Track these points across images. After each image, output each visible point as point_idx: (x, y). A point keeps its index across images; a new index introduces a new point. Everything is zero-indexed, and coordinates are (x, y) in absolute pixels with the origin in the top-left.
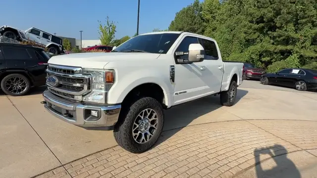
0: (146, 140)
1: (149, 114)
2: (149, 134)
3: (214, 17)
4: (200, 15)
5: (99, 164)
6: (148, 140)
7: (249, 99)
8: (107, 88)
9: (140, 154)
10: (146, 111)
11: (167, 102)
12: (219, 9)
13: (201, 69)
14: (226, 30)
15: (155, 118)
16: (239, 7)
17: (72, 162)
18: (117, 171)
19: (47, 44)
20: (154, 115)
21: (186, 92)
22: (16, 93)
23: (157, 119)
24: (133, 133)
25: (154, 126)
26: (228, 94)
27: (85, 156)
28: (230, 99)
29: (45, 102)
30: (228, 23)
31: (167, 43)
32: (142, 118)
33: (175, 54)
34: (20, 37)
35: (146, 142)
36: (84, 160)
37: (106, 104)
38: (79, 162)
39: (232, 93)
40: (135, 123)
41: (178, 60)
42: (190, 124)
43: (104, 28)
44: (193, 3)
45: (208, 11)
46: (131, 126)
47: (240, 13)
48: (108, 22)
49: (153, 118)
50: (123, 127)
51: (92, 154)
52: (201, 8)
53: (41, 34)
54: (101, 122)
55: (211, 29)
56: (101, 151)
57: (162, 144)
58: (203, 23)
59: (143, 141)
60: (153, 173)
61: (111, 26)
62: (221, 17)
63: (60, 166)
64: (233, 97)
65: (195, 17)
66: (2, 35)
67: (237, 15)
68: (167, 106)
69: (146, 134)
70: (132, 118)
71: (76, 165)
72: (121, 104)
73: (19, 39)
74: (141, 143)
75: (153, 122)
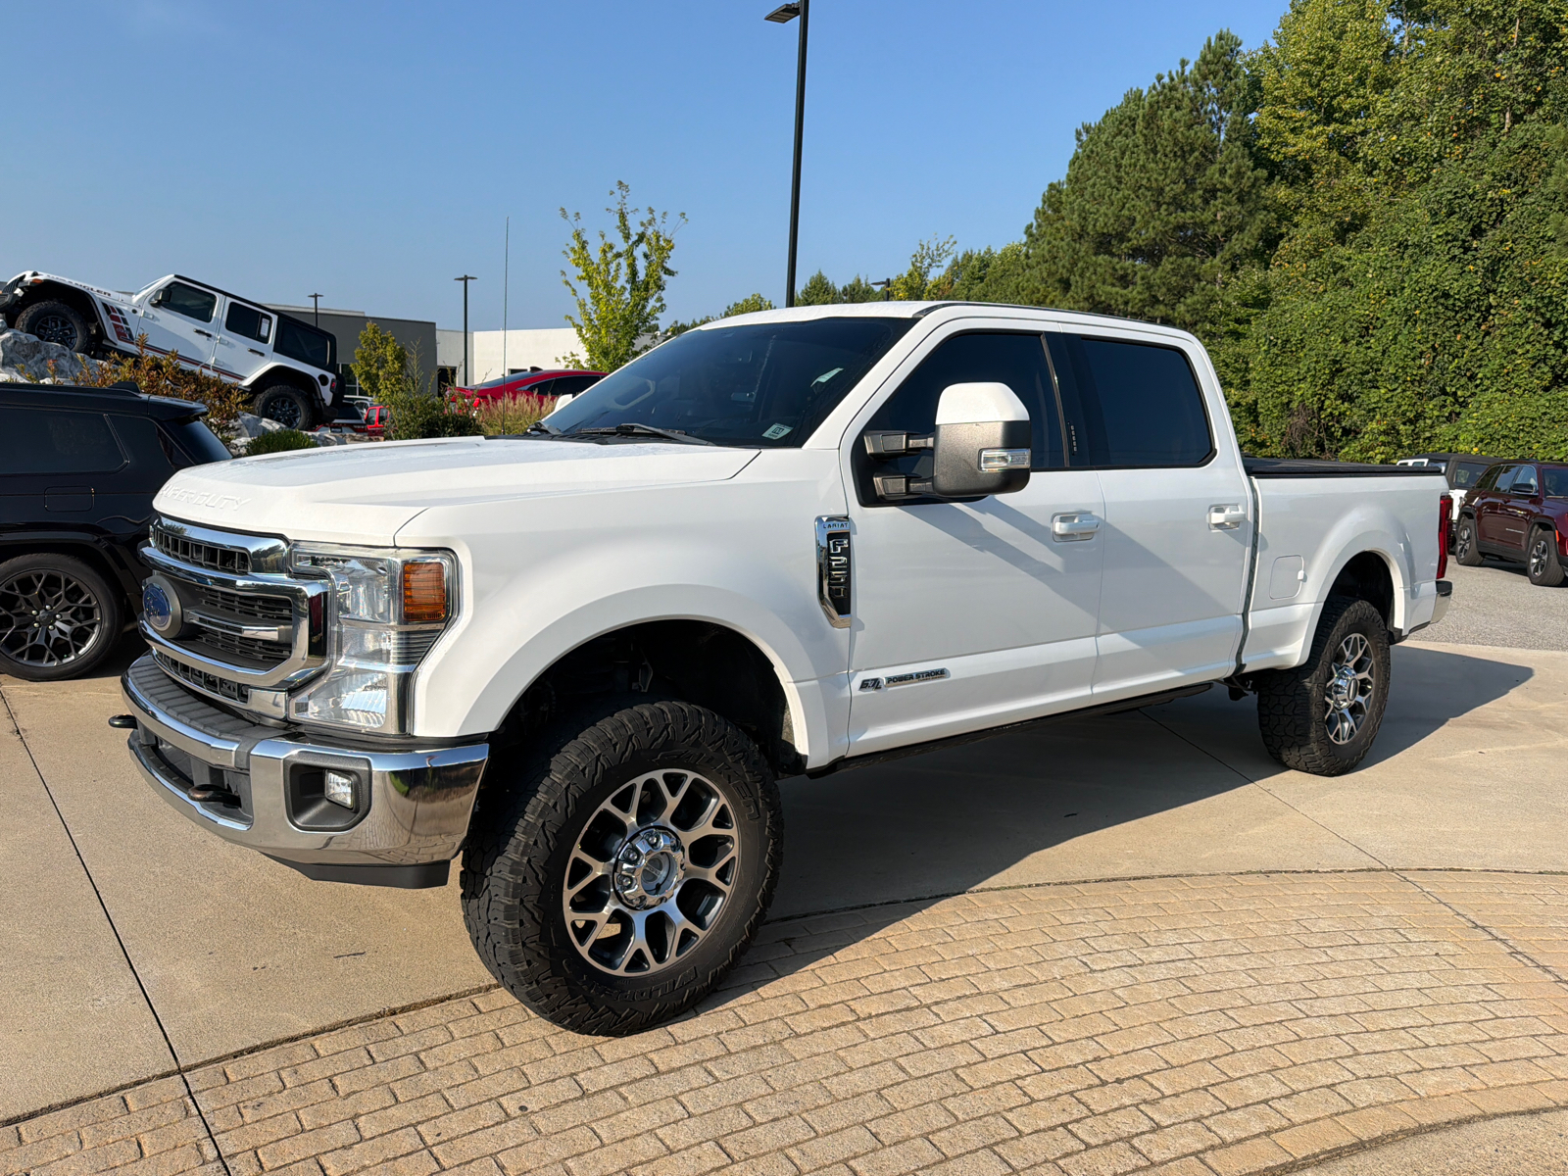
0: (660, 958)
1: (673, 802)
2: (680, 921)
3: (1343, 146)
4: (1248, 139)
5: (373, 1078)
6: (671, 958)
7: (1507, 726)
8: (413, 652)
9: (618, 1041)
10: (650, 785)
11: (803, 736)
12: (1382, 84)
13: (1059, 527)
14: (1436, 232)
15: (716, 824)
16: (1530, 62)
17: (236, 1055)
18: (454, 1125)
19: (251, 367)
20: (714, 805)
21: (940, 673)
22: (45, 664)
23: (733, 832)
24: (567, 908)
25: (711, 875)
26: (1307, 692)
27: (310, 1028)
28: (1331, 723)
29: (129, 722)
30: (1450, 177)
31: (824, 379)
32: (631, 820)
33: (858, 445)
34: (102, 332)
35: (654, 966)
36: (301, 1050)
37: (406, 741)
38: (266, 1061)
39: (1346, 683)
40: (577, 852)
41: (877, 480)
42: (995, 881)
43: (595, 255)
44: (1194, 59)
45: (1307, 103)
46: (551, 871)
47: (1539, 104)
48: (623, 216)
49: (705, 828)
50: (502, 873)
51: (350, 1023)
52: (1256, 84)
53: (220, 310)
54: (376, 834)
55: (1324, 230)
56: (403, 1010)
57: (766, 991)
58: (1267, 192)
59: (638, 960)
60: (648, 1147)
61: (641, 238)
62: (1397, 143)
63: (168, 1075)
64: (1355, 709)
65: (1209, 151)
66: (11, 324)
67: (1517, 119)
68: (801, 760)
69: (657, 926)
70: (557, 817)
71: (246, 1072)
72: (491, 738)
73: (97, 346)
74: (620, 972)
75: (705, 851)
